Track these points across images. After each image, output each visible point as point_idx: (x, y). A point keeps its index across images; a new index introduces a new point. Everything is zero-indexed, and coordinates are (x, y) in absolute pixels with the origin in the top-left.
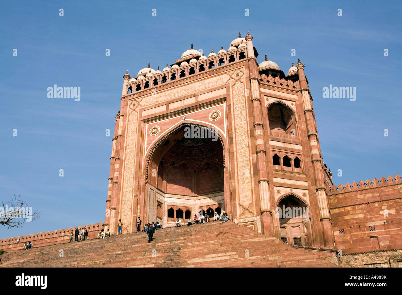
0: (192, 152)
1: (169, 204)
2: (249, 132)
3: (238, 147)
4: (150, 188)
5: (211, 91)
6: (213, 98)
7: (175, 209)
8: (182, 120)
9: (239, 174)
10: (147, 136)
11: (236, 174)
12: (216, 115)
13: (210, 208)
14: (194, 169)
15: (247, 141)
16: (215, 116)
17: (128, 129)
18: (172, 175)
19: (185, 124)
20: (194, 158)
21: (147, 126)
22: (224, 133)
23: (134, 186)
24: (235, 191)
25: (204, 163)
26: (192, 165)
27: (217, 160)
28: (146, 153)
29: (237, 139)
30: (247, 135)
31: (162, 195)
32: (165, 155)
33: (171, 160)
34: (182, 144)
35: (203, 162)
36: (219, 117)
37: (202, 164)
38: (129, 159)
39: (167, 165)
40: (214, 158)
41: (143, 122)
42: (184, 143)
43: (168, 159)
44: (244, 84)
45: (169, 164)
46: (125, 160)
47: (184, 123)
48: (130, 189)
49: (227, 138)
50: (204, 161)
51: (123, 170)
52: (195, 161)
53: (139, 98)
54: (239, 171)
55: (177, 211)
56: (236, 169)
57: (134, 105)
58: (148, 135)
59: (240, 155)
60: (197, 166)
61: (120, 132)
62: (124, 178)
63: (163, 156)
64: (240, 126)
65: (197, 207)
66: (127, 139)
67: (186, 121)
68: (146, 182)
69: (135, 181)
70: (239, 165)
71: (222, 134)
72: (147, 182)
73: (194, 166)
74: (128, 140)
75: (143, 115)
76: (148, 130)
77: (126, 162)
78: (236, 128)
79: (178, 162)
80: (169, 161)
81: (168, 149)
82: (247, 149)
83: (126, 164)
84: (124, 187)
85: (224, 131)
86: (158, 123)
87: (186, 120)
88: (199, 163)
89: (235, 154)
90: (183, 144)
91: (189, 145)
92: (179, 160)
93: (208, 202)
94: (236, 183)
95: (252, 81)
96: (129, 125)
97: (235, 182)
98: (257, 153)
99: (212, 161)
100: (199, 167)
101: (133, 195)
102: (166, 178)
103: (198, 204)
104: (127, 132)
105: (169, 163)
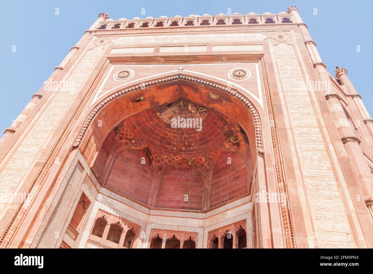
0: (167, 135)
1: (102, 209)
2: (317, 104)
3: (294, 123)
4: (79, 161)
5: (235, 44)
6: (240, 52)
7: (111, 220)
8: (178, 70)
9: (305, 173)
10: (108, 78)
11: (297, 172)
12: (242, 73)
13: (174, 236)
14: (160, 164)
15: (314, 117)
16: (239, 73)
17: (80, 64)
18: (122, 160)
19: (181, 77)
20: (167, 146)
21: (112, 67)
22: (259, 98)
23: (45, 145)
24: (300, 208)
25: (180, 158)
26: (160, 156)
27: (203, 159)
28: (95, 99)
29: (290, 111)
30: (311, 108)
31: (95, 186)
32: (125, 120)
33: (131, 135)
34: (158, 114)
35: (177, 157)
36: (247, 77)
37: (175, 159)
38: (60, 101)
39: (121, 141)
40: (199, 155)
41: (108, 60)
42: (163, 114)
43: (127, 131)
44: (294, 46)
45: (126, 141)
46: (51, 101)
47: (179, 75)
48: (36, 149)
49: (265, 107)
50: (181, 156)
51: (38, 114)
52: (166, 151)
53: (113, 35)
54: (302, 168)
55: (112, 225)
56: (295, 160)
57: (102, 41)
58: (111, 78)
59: (302, 138)
60: (167, 161)
61: (62, 65)
62: (34, 128)
63: (121, 120)
64: (294, 93)
65: (149, 228)
66: (71, 74)
67: (184, 72)
68: (75, 145)
69: (53, 136)
70: (300, 156)
71: (255, 100)
72: (77, 147)
73: (162, 160)
74: (71, 76)
75: (112, 52)
76: (111, 73)
77: (52, 104)
78: (286, 95)
79: (140, 144)
80: (127, 135)
81: (135, 113)
82: (318, 130)
83: (49, 107)
84: (24, 143)
85: (258, 96)
86: (133, 67)
87: (183, 70)
88: (171, 157)
89: (289, 132)
90: (161, 114)
91: (168, 122)
92: (143, 141)
93: (172, 224)
94: (301, 190)
95: (308, 45)
96: (82, 61)
97: (296, 188)
98: (344, 140)
99: (194, 158)
100: (169, 164)
101: (36, 161)
102: (113, 161)
103: (153, 223)
104: (76, 67)
105: (126, 138)
